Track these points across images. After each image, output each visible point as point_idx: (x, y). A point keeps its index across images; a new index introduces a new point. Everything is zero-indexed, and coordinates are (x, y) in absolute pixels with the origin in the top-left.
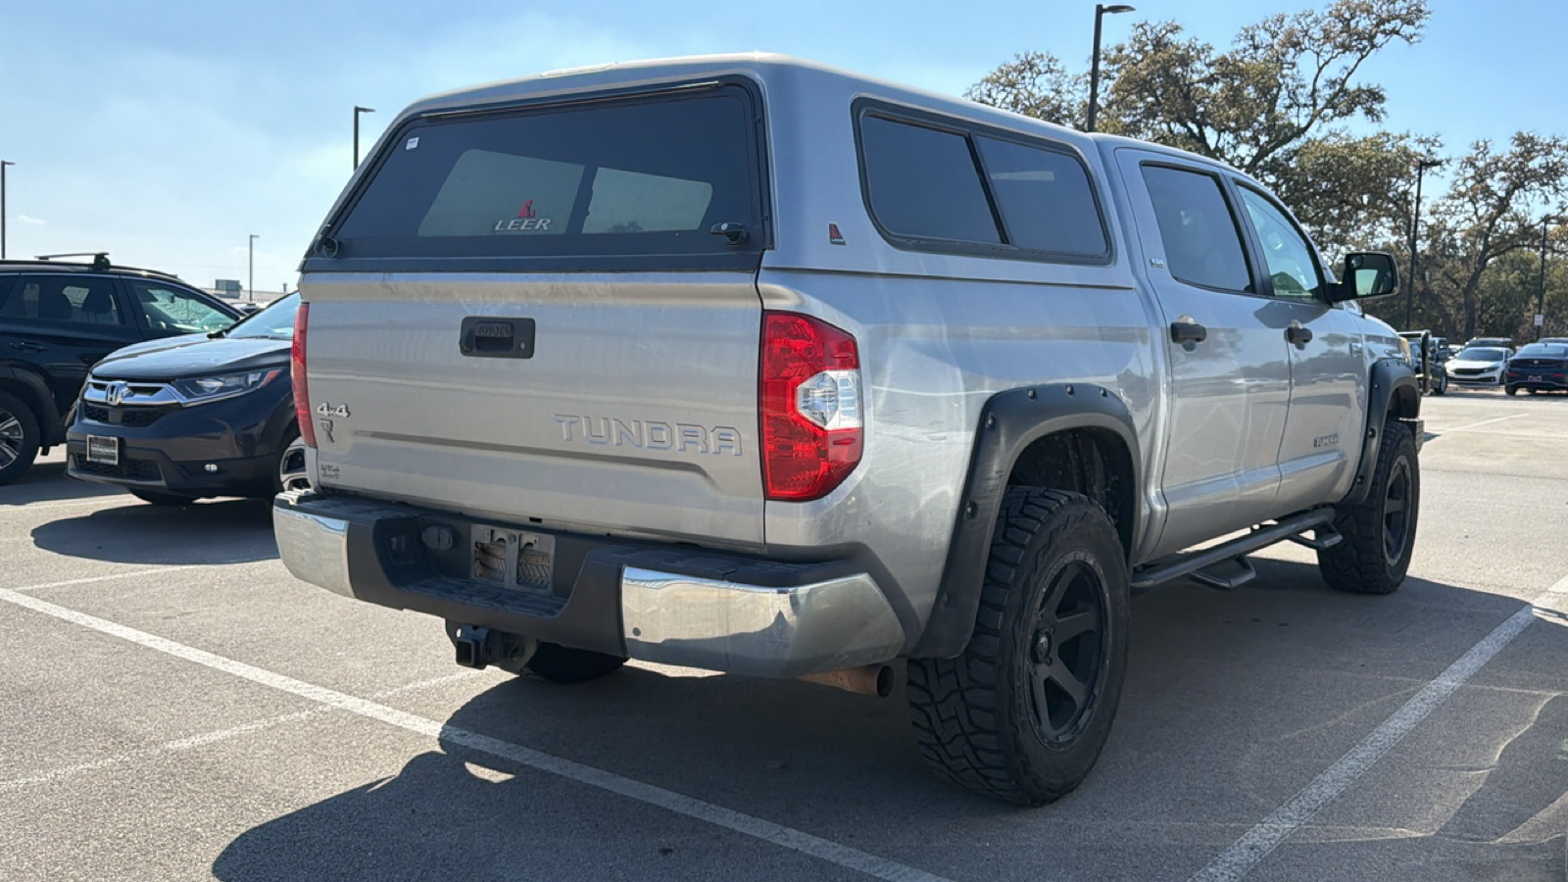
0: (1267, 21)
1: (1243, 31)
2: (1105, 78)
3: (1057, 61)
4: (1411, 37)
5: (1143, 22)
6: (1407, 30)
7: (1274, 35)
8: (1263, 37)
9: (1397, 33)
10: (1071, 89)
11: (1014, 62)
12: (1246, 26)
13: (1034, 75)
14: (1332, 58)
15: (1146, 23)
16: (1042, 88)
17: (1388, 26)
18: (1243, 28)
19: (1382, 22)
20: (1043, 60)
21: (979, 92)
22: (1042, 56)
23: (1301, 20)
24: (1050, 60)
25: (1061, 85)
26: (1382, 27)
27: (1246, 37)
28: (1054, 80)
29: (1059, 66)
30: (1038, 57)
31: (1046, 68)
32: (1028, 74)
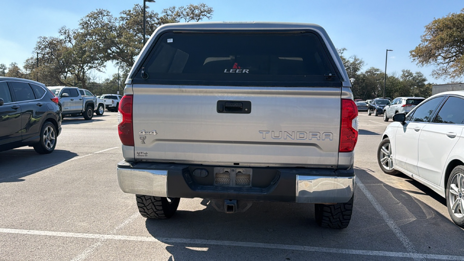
0: (170, 8)
1: (164, 10)
2: (126, 20)
3: (110, 12)
4: (209, 17)
5: (137, 4)
6: (208, 15)
7: (172, 12)
8: (169, 13)
9: (206, 16)
10: (114, 21)
11: (96, 11)
12: (165, 9)
13: (103, 16)
14: (189, 21)
15: (138, 4)
16: (105, 20)
17: (203, 13)
18: (164, 9)
19: (202, 12)
20: (105, 12)
21: (85, 19)
22: (105, 10)
23: (181, 9)
24: (107, 12)
25: (111, 20)
26: (202, 14)
27: (165, 12)
28: (109, 18)
29: (110, 14)
30: (104, 11)
31: (106, 14)
32: (101, 16)
